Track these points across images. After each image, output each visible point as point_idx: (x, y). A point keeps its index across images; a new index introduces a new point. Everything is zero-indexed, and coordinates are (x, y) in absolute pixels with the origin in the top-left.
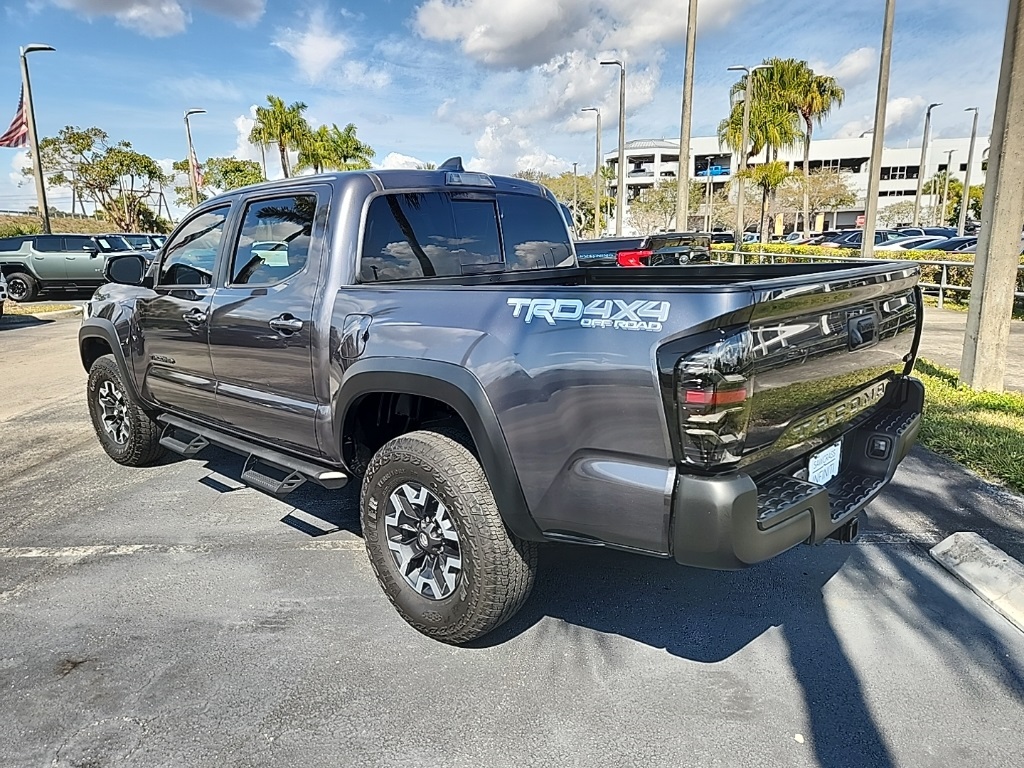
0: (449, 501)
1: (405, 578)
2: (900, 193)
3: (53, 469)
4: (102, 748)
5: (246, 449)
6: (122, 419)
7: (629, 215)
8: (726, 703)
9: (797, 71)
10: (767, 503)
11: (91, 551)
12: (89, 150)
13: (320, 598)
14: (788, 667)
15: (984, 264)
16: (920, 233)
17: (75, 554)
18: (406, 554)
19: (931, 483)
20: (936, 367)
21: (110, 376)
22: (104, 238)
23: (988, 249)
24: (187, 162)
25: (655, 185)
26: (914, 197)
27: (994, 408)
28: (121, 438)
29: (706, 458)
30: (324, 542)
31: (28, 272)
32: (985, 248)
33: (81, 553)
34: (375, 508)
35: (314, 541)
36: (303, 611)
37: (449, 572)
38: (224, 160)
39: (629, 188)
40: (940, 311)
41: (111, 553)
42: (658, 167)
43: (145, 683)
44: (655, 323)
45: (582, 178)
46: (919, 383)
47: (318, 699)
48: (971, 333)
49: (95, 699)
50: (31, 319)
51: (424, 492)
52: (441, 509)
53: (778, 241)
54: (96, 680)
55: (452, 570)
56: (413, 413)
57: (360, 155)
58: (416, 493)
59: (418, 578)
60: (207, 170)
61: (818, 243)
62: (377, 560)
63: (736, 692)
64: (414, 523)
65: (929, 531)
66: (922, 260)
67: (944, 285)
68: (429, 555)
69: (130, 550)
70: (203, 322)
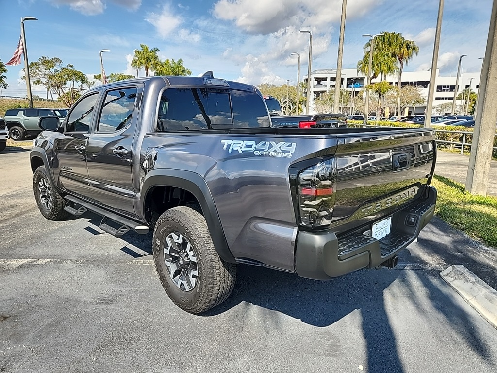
0: (192, 242)
1: (173, 280)
2: (446, 98)
3: (15, 221)
4: (9, 361)
5: (103, 213)
6: (49, 197)
7: (314, 106)
8: (326, 348)
9: (397, 37)
10: (346, 247)
11: (25, 261)
12: (53, 68)
13: (133, 289)
14: (361, 330)
15: (478, 132)
16: (455, 118)
17: (17, 263)
18: (173, 268)
19: (444, 239)
20: (455, 183)
21: (43, 176)
22: (58, 110)
23: (480, 124)
24: (100, 75)
25: (327, 92)
26: (452, 100)
27: (481, 204)
28: (49, 207)
29: (312, 223)
30: (140, 261)
31: (21, 126)
32: (479, 124)
33: (20, 262)
34: (159, 244)
35: (135, 260)
36: (122, 295)
37: (192, 277)
38: (118, 74)
39: (315, 93)
40: (462, 156)
41: (34, 263)
42: (329, 83)
43: (37, 329)
44: (289, 154)
45: (291, 88)
46: (434, 189)
47: (122, 340)
48: (471, 166)
49: (11, 336)
50: (20, 149)
51: (181, 236)
52: (189, 246)
53: (385, 120)
54: (14, 326)
55: (194, 276)
56: (181, 198)
57: (185, 74)
58: (178, 237)
59: (179, 281)
60: (110, 79)
61: (404, 121)
62: (159, 270)
63: (333, 342)
64: (178, 253)
65: (441, 264)
66: (454, 131)
67: (464, 143)
68: (184, 269)
69: (44, 262)
70: (84, 150)
